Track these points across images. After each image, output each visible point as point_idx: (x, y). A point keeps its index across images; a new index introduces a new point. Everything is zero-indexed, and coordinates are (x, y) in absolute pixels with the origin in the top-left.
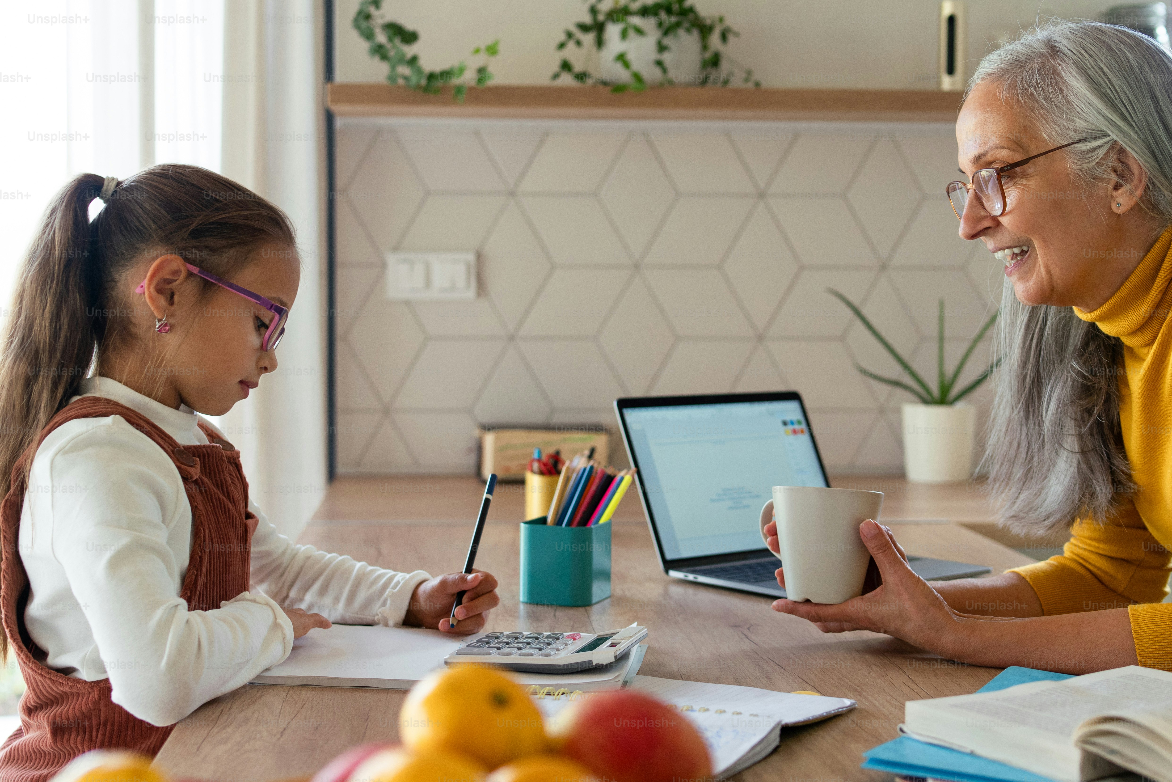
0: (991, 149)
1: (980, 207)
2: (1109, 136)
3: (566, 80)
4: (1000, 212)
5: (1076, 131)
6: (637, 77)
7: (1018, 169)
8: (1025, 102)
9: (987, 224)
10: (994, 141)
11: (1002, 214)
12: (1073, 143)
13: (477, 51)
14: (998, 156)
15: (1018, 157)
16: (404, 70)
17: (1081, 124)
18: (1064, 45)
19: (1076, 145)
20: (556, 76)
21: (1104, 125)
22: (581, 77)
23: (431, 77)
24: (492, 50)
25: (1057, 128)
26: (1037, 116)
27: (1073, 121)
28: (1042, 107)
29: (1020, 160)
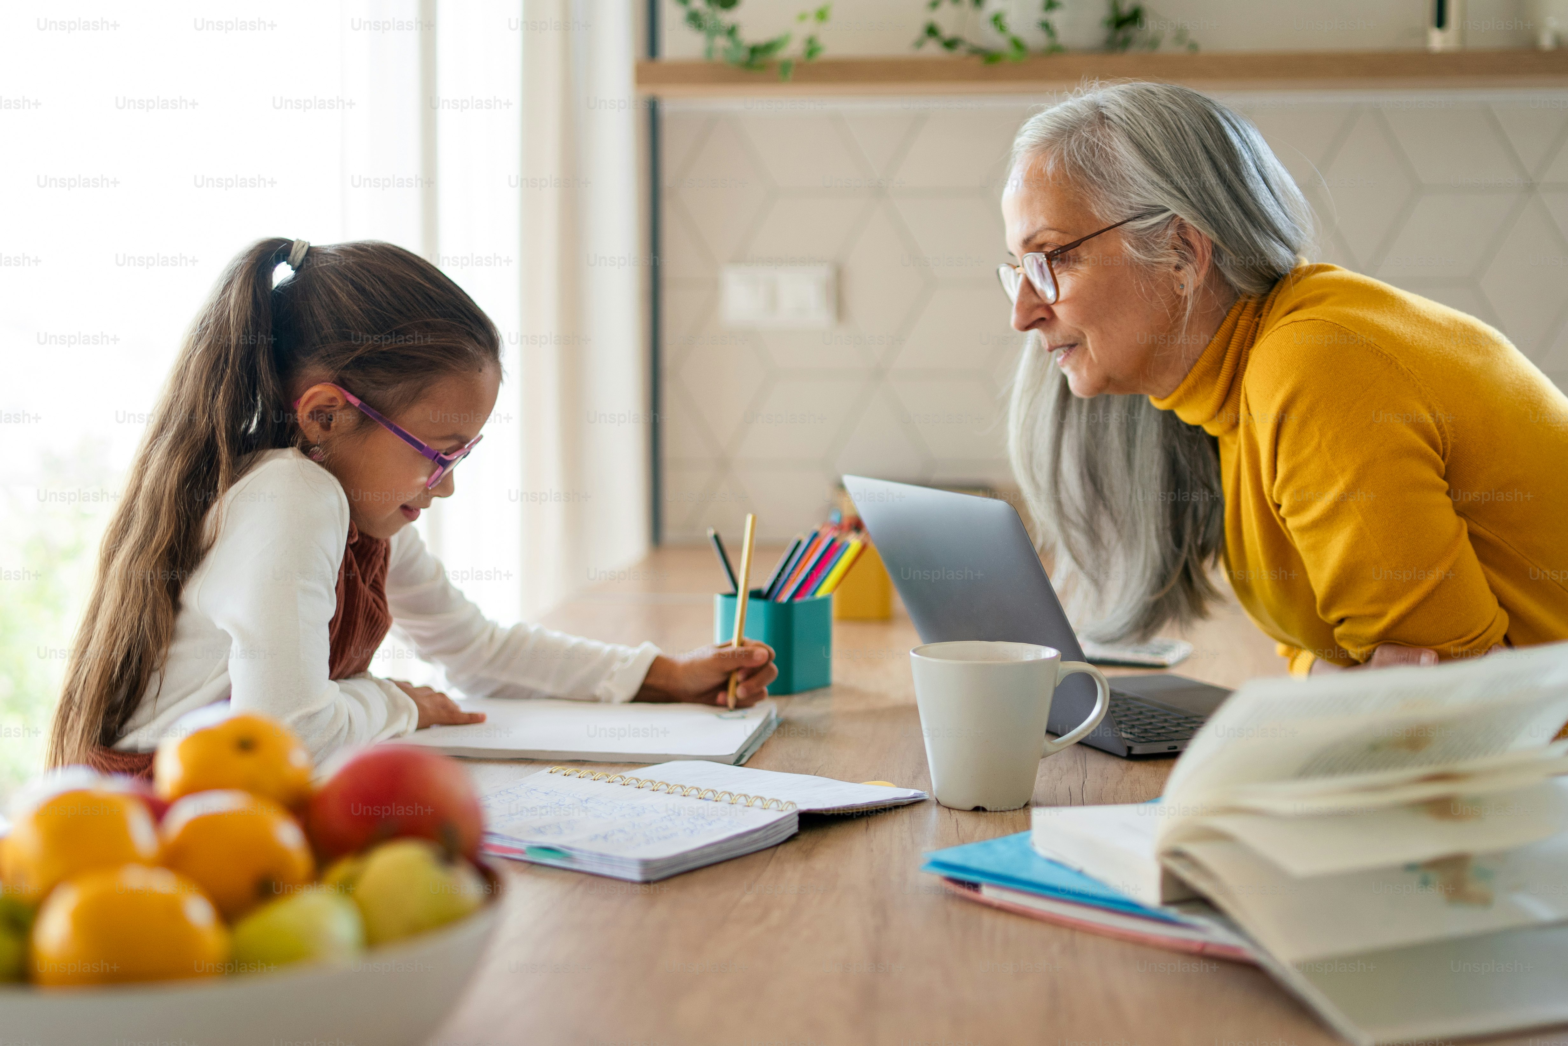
0: (1040, 231)
1: (1032, 294)
2: (1167, 210)
3: (932, 49)
4: (1053, 300)
5: (1131, 208)
6: (1017, 44)
7: (1071, 252)
8: (1073, 177)
9: (1041, 314)
10: (1041, 221)
11: (1056, 302)
12: (1129, 221)
13: (802, 17)
14: (1048, 239)
15: (1069, 240)
16: (721, 42)
17: (1135, 199)
18: (1112, 111)
19: (1130, 223)
20: (919, 44)
21: (1159, 198)
22: (951, 44)
23: (755, 50)
24: (822, 15)
25: (1110, 205)
26: (1086, 192)
27: (1127, 197)
28: (1093, 182)
29: (1071, 242)
